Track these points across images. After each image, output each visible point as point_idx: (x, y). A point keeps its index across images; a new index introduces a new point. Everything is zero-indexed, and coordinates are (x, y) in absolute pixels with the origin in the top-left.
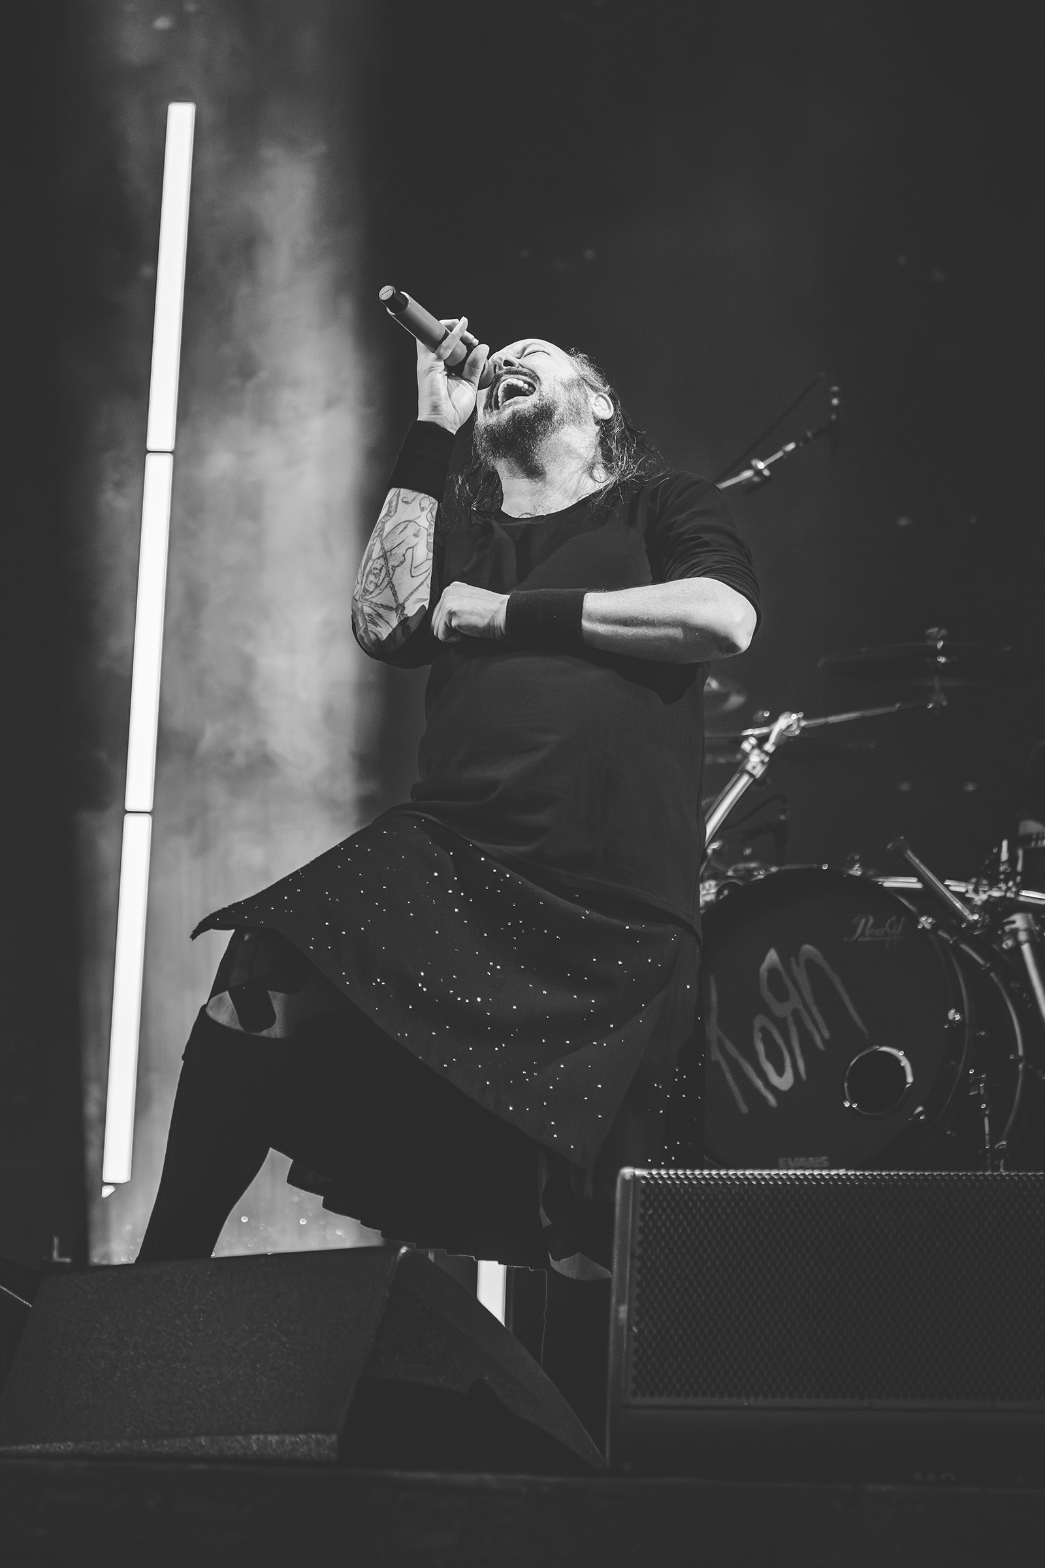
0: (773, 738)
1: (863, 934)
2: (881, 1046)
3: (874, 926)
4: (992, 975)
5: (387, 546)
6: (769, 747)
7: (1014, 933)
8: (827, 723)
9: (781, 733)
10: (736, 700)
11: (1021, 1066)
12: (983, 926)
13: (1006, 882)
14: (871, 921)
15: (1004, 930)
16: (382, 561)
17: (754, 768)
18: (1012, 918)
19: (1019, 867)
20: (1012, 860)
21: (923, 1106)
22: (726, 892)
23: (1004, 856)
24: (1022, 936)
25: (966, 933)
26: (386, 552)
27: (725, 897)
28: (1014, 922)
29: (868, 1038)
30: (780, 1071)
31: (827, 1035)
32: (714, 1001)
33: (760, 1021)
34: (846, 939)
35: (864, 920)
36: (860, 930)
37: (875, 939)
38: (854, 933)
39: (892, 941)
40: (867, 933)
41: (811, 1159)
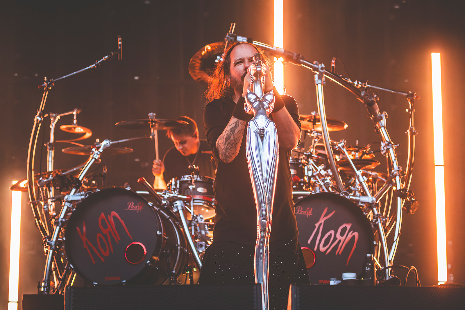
0: (102, 148)
1: (130, 208)
2: (135, 242)
3: (134, 205)
4: (170, 220)
5: (236, 137)
6: (101, 150)
7: (177, 207)
8: (119, 143)
9: (105, 146)
10: (88, 135)
11: (179, 248)
12: (167, 205)
13: (174, 191)
14: (133, 204)
15: (174, 206)
16: (234, 141)
17: (96, 157)
18: (176, 202)
19: (178, 186)
20: (176, 185)
21: (149, 260)
22: (88, 195)
23: (173, 183)
24: (180, 208)
25: (161, 207)
26: (235, 139)
27: (88, 197)
28: (177, 204)
29: (132, 240)
30: (105, 250)
31: (119, 239)
32: (84, 229)
33: (99, 235)
34: (125, 209)
35: (131, 204)
36: (129, 207)
37: (134, 209)
38: (128, 207)
39: (139, 210)
40: (132, 208)
41: (115, 277)
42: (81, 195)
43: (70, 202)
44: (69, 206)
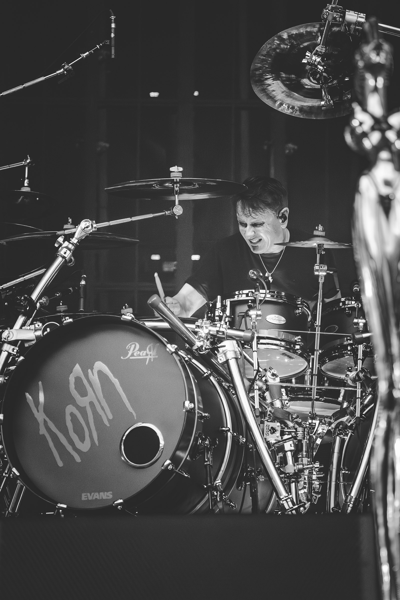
1: (132, 355)
2: (142, 422)
3: (140, 350)
4: (212, 378)
6: (75, 240)
7: (225, 353)
9: (83, 231)
11: (229, 434)
12: (206, 349)
13: (220, 321)
14: (138, 346)
15: (219, 351)
17: (65, 253)
18: (223, 344)
19: (228, 312)
20: (224, 308)
21: (170, 460)
22: (49, 330)
23: (219, 305)
24: (230, 355)
27: (48, 334)
29: (135, 418)
30: (82, 439)
31: (111, 417)
32: (42, 397)
33: (70, 409)
34: (122, 358)
35: (133, 346)
36: (130, 352)
37: (139, 357)
38: (127, 354)
39: (150, 359)
40: (135, 354)
41: (101, 494)
42: (36, 330)
43: (14, 343)
44: (11, 351)
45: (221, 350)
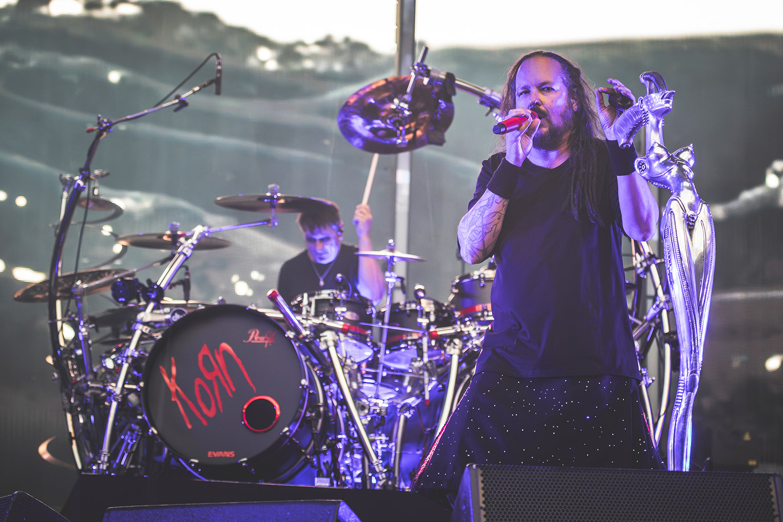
0: (195, 237)
1: (253, 339)
2: (262, 396)
3: (259, 335)
4: (308, 362)
6: (194, 241)
7: (326, 342)
9: (200, 233)
12: (310, 337)
14: (258, 332)
15: (320, 340)
16: (481, 229)
17: (187, 251)
18: (325, 334)
19: (313, 308)
20: (309, 304)
21: (287, 427)
22: (176, 315)
23: (305, 302)
24: (330, 343)
25: (303, 340)
26: (483, 225)
28: (326, 336)
29: (255, 392)
30: (209, 408)
31: (234, 389)
32: (174, 370)
33: (198, 382)
34: (244, 341)
35: (254, 332)
36: (251, 337)
37: (259, 342)
38: (249, 338)
39: (268, 344)
40: (256, 338)
41: (225, 452)
42: (165, 314)
43: (146, 324)
44: (144, 331)
45: (322, 339)
